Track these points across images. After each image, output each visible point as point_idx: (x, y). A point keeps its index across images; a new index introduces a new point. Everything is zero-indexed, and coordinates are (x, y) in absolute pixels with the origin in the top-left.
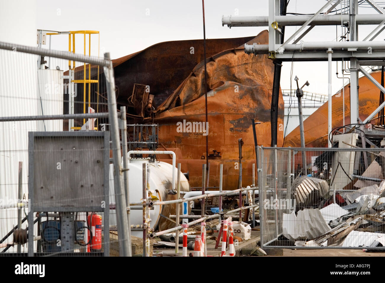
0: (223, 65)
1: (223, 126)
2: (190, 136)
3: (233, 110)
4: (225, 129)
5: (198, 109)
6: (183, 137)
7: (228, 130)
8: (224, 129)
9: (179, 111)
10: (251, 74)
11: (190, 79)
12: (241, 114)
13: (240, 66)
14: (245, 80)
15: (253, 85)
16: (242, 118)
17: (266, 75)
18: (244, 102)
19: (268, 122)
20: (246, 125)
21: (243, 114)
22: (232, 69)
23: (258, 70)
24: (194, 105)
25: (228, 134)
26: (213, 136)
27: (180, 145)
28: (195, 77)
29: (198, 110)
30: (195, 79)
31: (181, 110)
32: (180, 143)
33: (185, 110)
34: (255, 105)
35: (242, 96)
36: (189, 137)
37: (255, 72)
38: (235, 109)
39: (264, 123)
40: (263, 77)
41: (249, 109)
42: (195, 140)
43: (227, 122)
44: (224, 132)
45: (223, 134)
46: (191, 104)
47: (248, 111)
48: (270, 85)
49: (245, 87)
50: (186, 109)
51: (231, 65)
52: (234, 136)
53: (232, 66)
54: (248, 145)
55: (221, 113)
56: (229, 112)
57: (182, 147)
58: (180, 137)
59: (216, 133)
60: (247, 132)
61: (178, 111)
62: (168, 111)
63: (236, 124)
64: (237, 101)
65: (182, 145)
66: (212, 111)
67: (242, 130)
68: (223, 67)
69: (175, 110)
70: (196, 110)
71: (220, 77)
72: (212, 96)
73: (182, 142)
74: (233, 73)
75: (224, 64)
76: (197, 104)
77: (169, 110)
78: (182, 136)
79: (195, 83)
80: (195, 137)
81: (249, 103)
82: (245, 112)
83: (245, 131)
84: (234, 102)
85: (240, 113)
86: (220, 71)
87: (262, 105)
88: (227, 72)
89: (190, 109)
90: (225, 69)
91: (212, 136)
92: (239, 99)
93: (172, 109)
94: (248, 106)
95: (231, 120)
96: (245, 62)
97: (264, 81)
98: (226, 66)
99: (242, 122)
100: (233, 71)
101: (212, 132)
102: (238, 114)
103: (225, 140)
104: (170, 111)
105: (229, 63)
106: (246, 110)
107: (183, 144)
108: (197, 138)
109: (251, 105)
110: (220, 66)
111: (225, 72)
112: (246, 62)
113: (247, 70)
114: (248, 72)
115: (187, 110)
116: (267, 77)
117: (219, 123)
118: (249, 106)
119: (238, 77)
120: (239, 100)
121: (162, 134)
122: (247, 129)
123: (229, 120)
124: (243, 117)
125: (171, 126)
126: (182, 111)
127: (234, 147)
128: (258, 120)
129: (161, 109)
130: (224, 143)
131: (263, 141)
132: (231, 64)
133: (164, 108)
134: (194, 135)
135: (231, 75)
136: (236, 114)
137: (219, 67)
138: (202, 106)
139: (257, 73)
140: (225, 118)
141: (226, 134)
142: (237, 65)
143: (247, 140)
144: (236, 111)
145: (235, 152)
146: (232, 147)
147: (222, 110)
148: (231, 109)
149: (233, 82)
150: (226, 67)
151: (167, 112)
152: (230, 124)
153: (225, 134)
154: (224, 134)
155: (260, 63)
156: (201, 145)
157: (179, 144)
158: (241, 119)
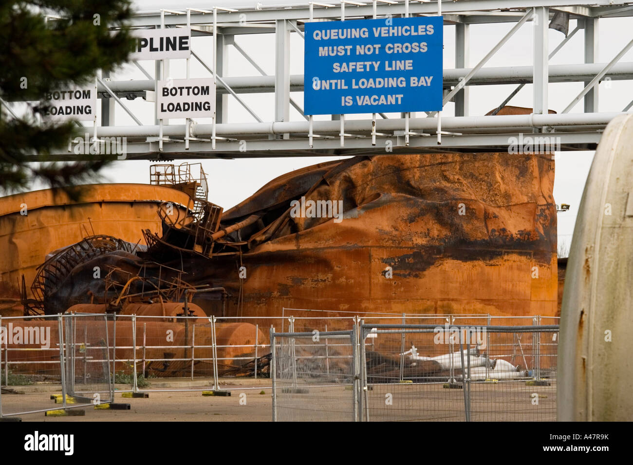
0: (389, 166)
1: (369, 267)
2: (304, 284)
3: (391, 242)
4: (372, 273)
5: (323, 239)
6: (293, 285)
7: (378, 273)
8: (370, 272)
9: (289, 242)
10: (456, 181)
11: (318, 189)
12: (408, 248)
13: (426, 168)
14: (431, 190)
15: (444, 199)
16: (411, 255)
17: (497, 183)
18: (419, 227)
19: (475, 261)
20: (419, 266)
21: (411, 248)
22: (404, 173)
23: (477, 174)
24: (317, 232)
25: (379, 281)
26: (347, 284)
27: (287, 298)
28: (327, 187)
29: (324, 242)
30: (326, 190)
31: (292, 241)
32: (287, 295)
33: (300, 241)
34: (445, 232)
35: (415, 217)
36: (302, 285)
37: (470, 178)
38: (395, 239)
39: (465, 263)
40: (491, 185)
41: (428, 238)
42: (313, 289)
43: (376, 260)
44: (370, 278)
45: (368, 281)
46: (310, 231)
47: (424, 243)
48: (506, 199)
49: (422, 202)
50: (301, 239)
51: (403, 166)
52: (391, 285)
53: (405, 167)
54: (422, 299)
55: (364, 247)
56: (381, 244)
57: (289, 302)
58: (286, 285)
59: (353, 279)
60: (420, 278)
61: (287, 243)
62: (269, 242)
63: (395, 264)
64: (402, 226)
65: (290, 299)
66: (348, 243)
67: (409, 275)
68: (389, 170)
69: (281, 240)
70: (319, 240)
71: (384, 186)
72: (355, 218)
73: (289, 294)
74: (407, 180)
75: (391, 164)
76: (320, 231)
77: (271, 241)
78: (291, 284)
79: (327, 196)
80: (313, 286)
81: (428, 230)
82: (416, 244)
83: (416, 276)
84: (394, 228)
85: (404, 246)
86: (383, 175)
87: (462, 232)
88: (396, 178)
89: (309, 239)
90: (392, 173)
91: (344, 283)
92: (406, 222)
93: (278, 239)
94: (427, 234)
95: (385, 257)
96: (440, 161)
97: (491, 193)
98: (395, 167)
99: (411, 260)
100: (407, 175)
101: (344, 277)
102: (401, 248)
103: (370, 290)
104: (273, 241)
105: (400, 163)
106: (421, 241)
107: (291, 296)
108: (316, 286)
109: (435, 233)
110: (383, 168)
111: (392, 178)
112: (443, 161)
113: (445, 173)
114: (447, 178)
115: (303, 241)
116: (499, 186)
117: (360, 263)
118: (429, 234)
119: (416, 186)
120: (407, 225)
121: (257, 280)
122: (421, 272)
123: (381, 257)
124: (411, 253)
125: (275, 267)
126: (294, 242)
127: (389, 302)
128: (450, 258)
129: (258, 239)
130: (370, 296)
131: (461, 294)
132: (402, 164)
133: (263, 237)
134: (310, 282)
135: (404, 182)
136: (397, 247)
137: (381, 169)
138: (330, 235)
139: (476, 179)
140: (372, 254)
141: (374, 281)
142: (417, 166)
143: (421, 290)
144: (398, 242)
145: (392, 311)
146: (385, 303)
147: (366, 240)
148: (385, 239)
149: (401, 194)
150: (395, 169)
151: (268, 244)
152: (382, 264)
153: (372, 281)
154: (370, 281)
155: (481, 162)
156: (323, 299)
157: (285, 297)
158: (408, 257)
